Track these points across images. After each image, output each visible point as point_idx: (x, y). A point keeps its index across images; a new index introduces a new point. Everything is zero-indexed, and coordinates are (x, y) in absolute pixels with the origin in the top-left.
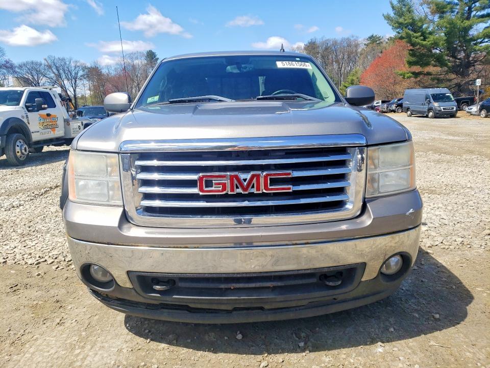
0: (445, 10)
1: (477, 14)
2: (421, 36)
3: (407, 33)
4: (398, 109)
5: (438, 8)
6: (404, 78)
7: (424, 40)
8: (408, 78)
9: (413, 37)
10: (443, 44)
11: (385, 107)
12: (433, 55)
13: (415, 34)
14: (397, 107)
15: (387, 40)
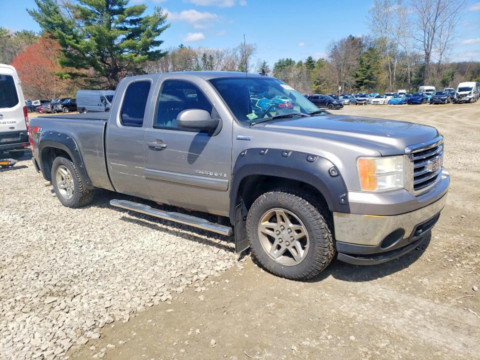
0: (89, 17)
1: (117, 26)
2: (73, 39)
3: (59, 34)
4: (64, 109)
5: (83, 14)
6: (61, 78)
7: (77, 42)
8: (66, 78)
9: (67, 39)
10: (94, 49)
11: (49, 107)
12: (87, 59)
13: (68, 36)
14: (63, 107)
15: (14, 35)
